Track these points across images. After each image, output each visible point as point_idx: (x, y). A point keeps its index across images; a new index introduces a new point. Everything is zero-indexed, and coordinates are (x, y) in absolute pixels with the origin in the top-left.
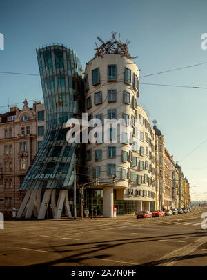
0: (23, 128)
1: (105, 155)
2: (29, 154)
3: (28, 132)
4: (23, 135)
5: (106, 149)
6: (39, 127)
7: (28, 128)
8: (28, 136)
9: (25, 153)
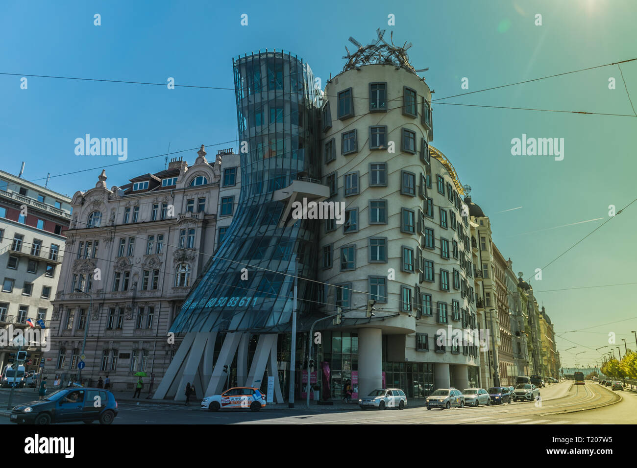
0: (191, 201)
1: (362, 256)
2: (198, 253)
3: (201, 208)
4: (188, 215)
5: (364, 243)
6: (223, 199)
7: (202, 200)
8: (201, 216)
9: (189, 252)
